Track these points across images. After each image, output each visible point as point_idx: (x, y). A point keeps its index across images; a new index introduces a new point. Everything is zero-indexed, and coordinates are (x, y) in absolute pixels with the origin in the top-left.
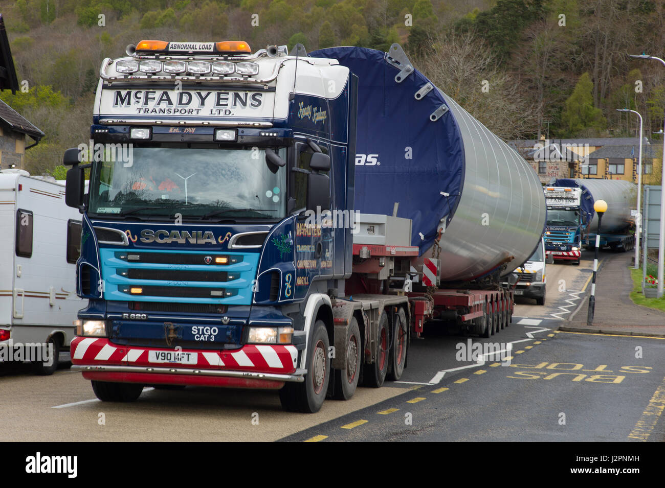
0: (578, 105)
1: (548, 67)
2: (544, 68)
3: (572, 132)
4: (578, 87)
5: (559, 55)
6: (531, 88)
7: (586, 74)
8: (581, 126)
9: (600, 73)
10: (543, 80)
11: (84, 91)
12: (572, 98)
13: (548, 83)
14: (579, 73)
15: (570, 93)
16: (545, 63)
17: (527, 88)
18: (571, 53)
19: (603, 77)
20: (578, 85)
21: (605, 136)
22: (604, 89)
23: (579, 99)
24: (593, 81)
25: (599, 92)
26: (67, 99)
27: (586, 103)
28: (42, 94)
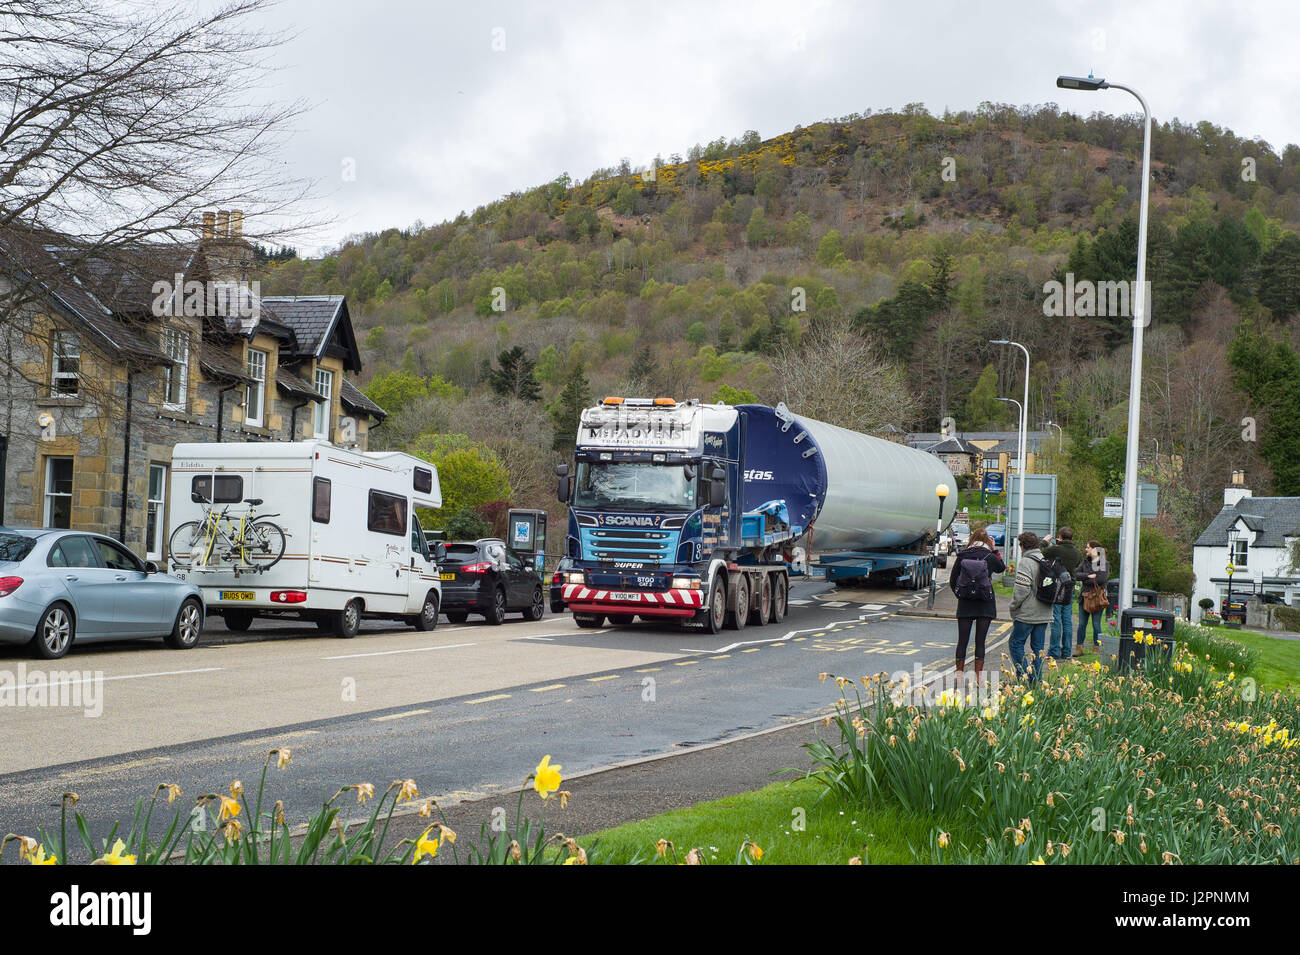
0: (981, 397)
1: (951, 358)
2: (948, 358)
3: (975, 425)
4: (982, 380)
5: (964, 346)
6: (933, 379)
7: (991, 366)
8: (985, 420)
9: (1006, 365)
10: (946, 372)
11: (479, 382)
12: (975, 390)
13: (952, 374)
14: (984, 365)
15: (974, 384)
16: (949, 354)
17: (929, 380)
18: (976, 344)
19: (1008, 368)
20: (981, 377)
21: (1009, 430)
22: (1009, 381)
23: (983, 392)
24: (998, 373)
25: (1005, 385)
26: (461, 390)
27: (990, 396)
28: (433, 384)
